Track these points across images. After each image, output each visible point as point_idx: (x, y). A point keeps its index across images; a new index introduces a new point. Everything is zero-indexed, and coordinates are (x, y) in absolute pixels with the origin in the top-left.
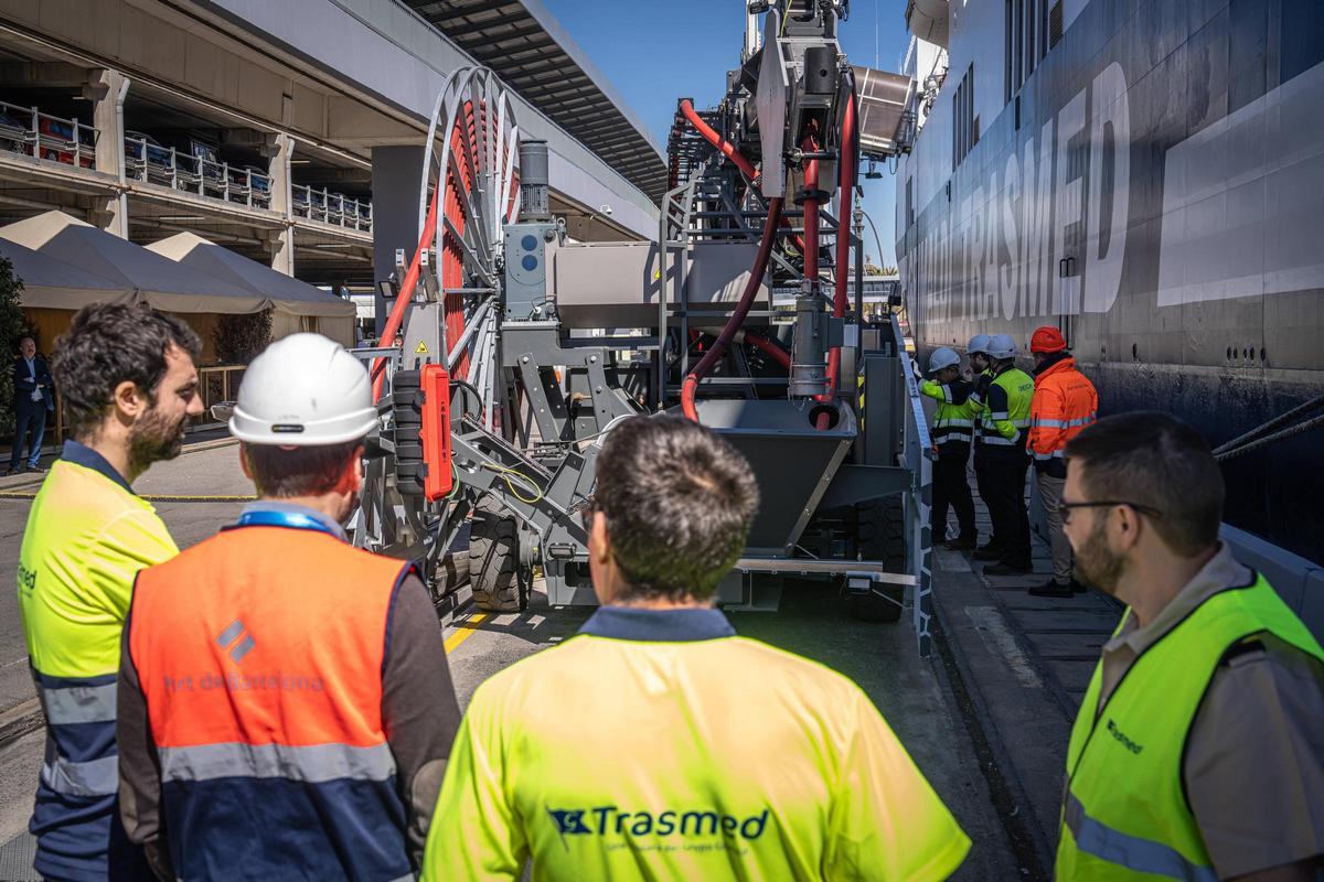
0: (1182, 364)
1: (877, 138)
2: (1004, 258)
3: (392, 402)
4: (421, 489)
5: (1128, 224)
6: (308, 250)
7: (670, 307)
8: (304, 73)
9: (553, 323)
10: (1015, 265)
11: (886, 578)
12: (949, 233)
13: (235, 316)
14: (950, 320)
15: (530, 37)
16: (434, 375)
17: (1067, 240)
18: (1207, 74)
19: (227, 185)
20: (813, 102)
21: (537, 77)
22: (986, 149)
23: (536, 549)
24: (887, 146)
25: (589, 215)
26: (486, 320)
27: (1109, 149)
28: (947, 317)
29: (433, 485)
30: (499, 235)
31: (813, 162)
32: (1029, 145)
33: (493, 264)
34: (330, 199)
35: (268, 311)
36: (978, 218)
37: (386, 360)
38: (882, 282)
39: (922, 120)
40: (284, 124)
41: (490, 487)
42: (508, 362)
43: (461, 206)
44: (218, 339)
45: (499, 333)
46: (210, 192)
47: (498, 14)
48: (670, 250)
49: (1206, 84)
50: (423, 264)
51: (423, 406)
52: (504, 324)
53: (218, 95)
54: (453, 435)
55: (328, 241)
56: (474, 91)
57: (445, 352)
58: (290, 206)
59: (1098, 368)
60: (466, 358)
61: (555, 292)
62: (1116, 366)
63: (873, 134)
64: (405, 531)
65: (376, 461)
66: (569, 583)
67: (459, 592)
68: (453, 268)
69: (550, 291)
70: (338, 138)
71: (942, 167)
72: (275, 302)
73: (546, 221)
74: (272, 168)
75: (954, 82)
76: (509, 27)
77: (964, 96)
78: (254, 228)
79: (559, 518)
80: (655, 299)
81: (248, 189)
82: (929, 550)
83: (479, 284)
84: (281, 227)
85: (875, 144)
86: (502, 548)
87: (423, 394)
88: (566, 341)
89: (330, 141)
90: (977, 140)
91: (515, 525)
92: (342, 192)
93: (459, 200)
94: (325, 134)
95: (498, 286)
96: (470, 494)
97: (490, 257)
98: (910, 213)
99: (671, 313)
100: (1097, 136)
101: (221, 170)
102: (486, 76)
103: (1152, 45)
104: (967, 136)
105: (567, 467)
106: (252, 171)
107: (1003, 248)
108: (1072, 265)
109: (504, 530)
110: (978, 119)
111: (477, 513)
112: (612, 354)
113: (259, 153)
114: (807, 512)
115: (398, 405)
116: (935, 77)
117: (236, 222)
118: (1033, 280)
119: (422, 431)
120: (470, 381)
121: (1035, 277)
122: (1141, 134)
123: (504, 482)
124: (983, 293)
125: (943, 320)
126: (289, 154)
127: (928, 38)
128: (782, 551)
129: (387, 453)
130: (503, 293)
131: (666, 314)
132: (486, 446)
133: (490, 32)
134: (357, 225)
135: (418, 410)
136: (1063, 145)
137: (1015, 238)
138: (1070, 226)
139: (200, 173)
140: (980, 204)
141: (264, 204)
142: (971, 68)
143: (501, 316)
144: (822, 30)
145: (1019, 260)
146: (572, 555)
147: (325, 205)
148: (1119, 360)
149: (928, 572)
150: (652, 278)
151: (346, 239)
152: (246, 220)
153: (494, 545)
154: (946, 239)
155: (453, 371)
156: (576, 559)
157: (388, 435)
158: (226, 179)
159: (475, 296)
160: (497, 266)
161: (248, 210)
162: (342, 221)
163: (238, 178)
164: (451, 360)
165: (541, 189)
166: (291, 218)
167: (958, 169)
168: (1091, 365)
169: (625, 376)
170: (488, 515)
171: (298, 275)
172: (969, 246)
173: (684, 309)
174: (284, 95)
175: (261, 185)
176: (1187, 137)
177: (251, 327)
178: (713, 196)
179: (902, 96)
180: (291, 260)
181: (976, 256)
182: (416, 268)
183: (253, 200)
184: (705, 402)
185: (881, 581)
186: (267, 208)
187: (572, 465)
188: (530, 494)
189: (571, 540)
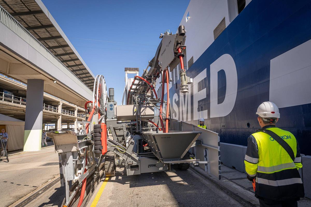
2: (174, 112)
3: (93, 132)
4: (101, 152)
9: (116, 119)
23: (118, 163)
29: (104, 151)
37: (89, 124)
41: (114, 150)
42: (108, 127)
45: (106, 122)
51: (102, 132)
52: (106, 120)
66: (132, 170)
69: (115, 114)
73: (114, 102)
79: (129, 156)
80: (135, 114)
82: (220, 156)
87: (101, 129)
95: (105, 113)
114: (187, 150)
115: (95, 132)
119: (101, 138)
123: (117, 149)
128: (180, 159)
130: (106, 115)
131: (137, 117)
135: (100, 133)
145: (179, 112)
146: (132, 164)
149: (220, 161)
150: (134, 111)
153: (111, 162)
165: (113, 96)
170: (109, 156)
187: (132, 144)
188: (123, 151)
189: (132, 160)
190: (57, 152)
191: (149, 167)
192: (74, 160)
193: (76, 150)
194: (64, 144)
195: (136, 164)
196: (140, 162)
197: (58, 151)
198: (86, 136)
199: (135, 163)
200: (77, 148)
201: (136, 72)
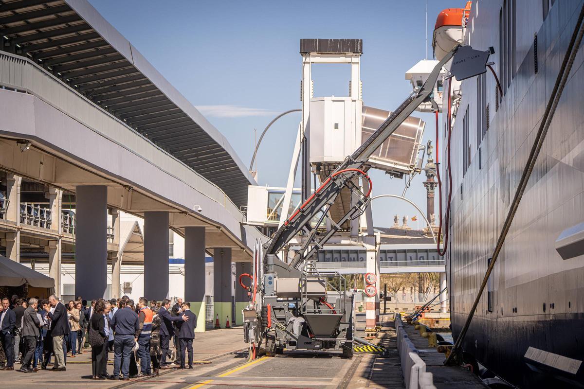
1: (396, 162)
9: (276, 296)
24: (405, 168)
25: (186, 213)
35: (24, 285)
52: (264, 297)
63: (394, 159)
69: (275, 289)
70: (61, 182)
85: (395, 166)
90: (470, 163)
94: (53, 180)
104: (467, 155)
126: (19, 183)
135: (267, 312)
142: (468, 107)
166: (19, 225)
167: (465, 177)
179: (414, 132)
189: (291, 337)
201: (349, 60)
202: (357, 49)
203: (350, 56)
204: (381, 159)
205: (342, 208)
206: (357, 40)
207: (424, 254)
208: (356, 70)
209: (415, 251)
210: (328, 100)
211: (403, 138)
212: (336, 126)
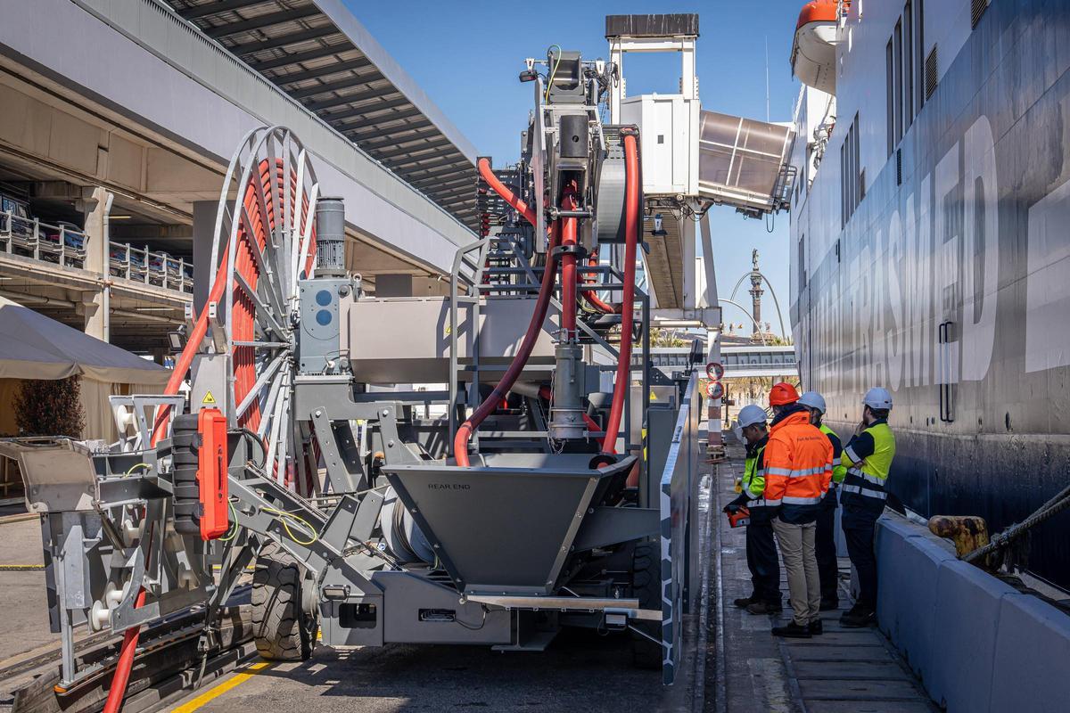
0: (1048, 433)
1: (752, 193)
2: (890, 326)
3: (171, 445)
4: (198, 528)
5: (999, 284)
6: (126, 314)
7: (460, 361)
8: (118, 125)
9: (346, 377)
10: (899, 332)
11: (643, 614)
12: (839, 297)
13: (40, 382)
14: (841, 391)
15: (371, 84)
16: (212, 418)
17: (946, 303)
18: (1061, 130)
19: (38, 242)
20: (570, 164)
21: (380, 126)
22: (870, 206)
24: (765, 202)
25: (437, 276)
26: (280, 375)
27: (980, 206)
28: (839, 390)
29: (208, 524)
30: (295, 291)
31: (571, 219)
32: (910, 201)
33: (289, 319)
34: (151, 258)
35: (76, 378)
36: (865, 278)
37: (170, 407)
38: (782, 353)
39: (812, 173)
40: (97, 177)
41: (268, 530)
42: (302, 416)
43: (255, 262)
44: (20, 407)
45: (293, 387)
46: (19, 250)
47: (336, 61)
48: (461, 305)
49: (1060, 140)
50: (211, 316)
51: (200, 449)
52: (298, 378)
53: (28, 148)
54: (230, 477)
55: (149, 304)
56: (271, 150)
57: (233, 403)
58: (107, 265)
59: (976, 441)
60: (257, 411)
61: (349, 347)
62: (991, 437)
63: (749, 188)
64: (187, 577)
65: (156, 502)
66: (343, 624)
67: (245, 646)
68: (244, 321)
69: (343, 346)
70: (157, 192)
71: (832, 224)
72: (84, 368)
73: (342, 276)
74: (88, 224)
75: (841, 132)
76: (348, 74)
77: (851, 147)
78: (66, 290)
79: (334, 560)
80: (446, 354)
81: (61, 247)
83: (273, 338)
84: (95, 289)
85: (750, 200)
86: (284, 595)
87: (200, 437)
88: (359, 394)
89: (148, 195)
90: (863, 195)
91: (298, 572)
92: (165, 251)
93: (252, 255)
94: (143, 188)
95: (293, 341)
96: (254, 542)
97: (285, 312)
98: (803, 274)
99: (462, 367)
100: (970, 193)
101: (32, 226)
102: (284, 136)
103: (1014, 98)
104: (854, 191)
105: (342, 510)
106: (65, 228)
107: (888, 311)
108: (949, 331)
109: (288, 578)
110: (863, 172)
111: (260, 560)
112: (407, 409)
113: (74, 206)
114: (564, 549)
115: (177, 447)
116: (825, 126)
117: (48, 283)
118: (917, 348)
119: (198, 472)
120: (261, 432)
121: (920, 345)
122: (1007, 191)
123: (281, 525)
124: (871, 363)
125: (835, 394)
126: (108, 209)
127: (815, 85)
128: (543, 589)
129: (168, 495)
130: (298, 347)
131: (456, 368)
132: (271, 493)
133: (327, 79)
134: (181, 286)
135: (195, 451)
136: (940, 201)
137: (899, 300)
138: (948, 287)
139: (9, 229)
140: (867, 264)
141: (77, 263)
142: (857, 117)
143: (295, 367)
144: (584, 99)
145: (904, 326)
146: (346, 596)
147: (146, 265)
148: (994, 432)
150: (445, 333)
151: (169, 302)
152: (58, 280)
153: (276, 592)
154: (837, 302)
155: (243, 420)
156: (350, 601)
157: (168, 477)
158: (36, 236)
159: (269, 350)
160: (292, 321)
161: (60, 270)
162: (165, 283)
163: (51, 235)
164: (239, 411)
165: (337, 245)
166: (107, 279)
167: (846, 226)
168: (970, 438)
169: (428, 434)
170: (271, 563)
171: (111, 342)
172: (858, 310)
173: (475, 363)
174: (100, 147)
175: (76, 242)
176: (1046, 195)
177: (57, 395)
178: (506, 252)
179: (778, 147)
180: (107, 324)
181: (865, 322)
182: (205, 320)
183: (66, 259)
184: (497, 456)
185: (638, 617)
186: (81, 267)
187: (348, 509)
188: (306, 536)
189: (346, 582)
190: (35, 508)
191: (420, 619)
192: (85, 540)
193: (92, 508)
194: (55, 482)
195: (360, 601)
196: (380, 591)
197: (36, 504)
198: (140, 459)
199: (357, 595)
200: (94, 500)
201: (678, 45)
202: (690, 29)
203: (680, 40)
204: (730, 188)
205: (669, 279)
206: (691, 16)
207: (757, 358)
208: (688, 60)
209: (747, 354)
210: (647, 100)
211: (762, 156)
212: (661, 139)
